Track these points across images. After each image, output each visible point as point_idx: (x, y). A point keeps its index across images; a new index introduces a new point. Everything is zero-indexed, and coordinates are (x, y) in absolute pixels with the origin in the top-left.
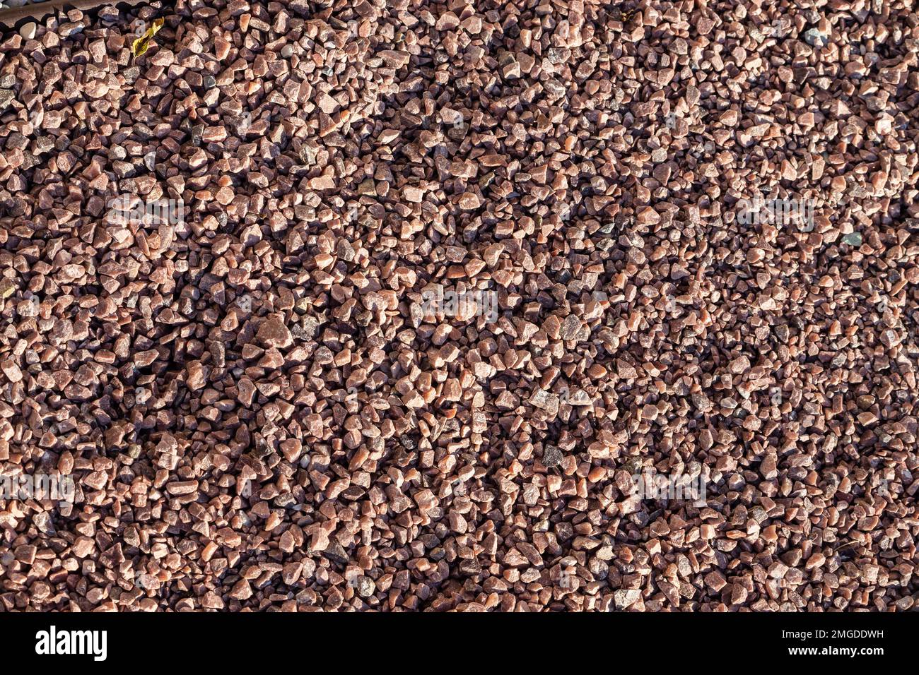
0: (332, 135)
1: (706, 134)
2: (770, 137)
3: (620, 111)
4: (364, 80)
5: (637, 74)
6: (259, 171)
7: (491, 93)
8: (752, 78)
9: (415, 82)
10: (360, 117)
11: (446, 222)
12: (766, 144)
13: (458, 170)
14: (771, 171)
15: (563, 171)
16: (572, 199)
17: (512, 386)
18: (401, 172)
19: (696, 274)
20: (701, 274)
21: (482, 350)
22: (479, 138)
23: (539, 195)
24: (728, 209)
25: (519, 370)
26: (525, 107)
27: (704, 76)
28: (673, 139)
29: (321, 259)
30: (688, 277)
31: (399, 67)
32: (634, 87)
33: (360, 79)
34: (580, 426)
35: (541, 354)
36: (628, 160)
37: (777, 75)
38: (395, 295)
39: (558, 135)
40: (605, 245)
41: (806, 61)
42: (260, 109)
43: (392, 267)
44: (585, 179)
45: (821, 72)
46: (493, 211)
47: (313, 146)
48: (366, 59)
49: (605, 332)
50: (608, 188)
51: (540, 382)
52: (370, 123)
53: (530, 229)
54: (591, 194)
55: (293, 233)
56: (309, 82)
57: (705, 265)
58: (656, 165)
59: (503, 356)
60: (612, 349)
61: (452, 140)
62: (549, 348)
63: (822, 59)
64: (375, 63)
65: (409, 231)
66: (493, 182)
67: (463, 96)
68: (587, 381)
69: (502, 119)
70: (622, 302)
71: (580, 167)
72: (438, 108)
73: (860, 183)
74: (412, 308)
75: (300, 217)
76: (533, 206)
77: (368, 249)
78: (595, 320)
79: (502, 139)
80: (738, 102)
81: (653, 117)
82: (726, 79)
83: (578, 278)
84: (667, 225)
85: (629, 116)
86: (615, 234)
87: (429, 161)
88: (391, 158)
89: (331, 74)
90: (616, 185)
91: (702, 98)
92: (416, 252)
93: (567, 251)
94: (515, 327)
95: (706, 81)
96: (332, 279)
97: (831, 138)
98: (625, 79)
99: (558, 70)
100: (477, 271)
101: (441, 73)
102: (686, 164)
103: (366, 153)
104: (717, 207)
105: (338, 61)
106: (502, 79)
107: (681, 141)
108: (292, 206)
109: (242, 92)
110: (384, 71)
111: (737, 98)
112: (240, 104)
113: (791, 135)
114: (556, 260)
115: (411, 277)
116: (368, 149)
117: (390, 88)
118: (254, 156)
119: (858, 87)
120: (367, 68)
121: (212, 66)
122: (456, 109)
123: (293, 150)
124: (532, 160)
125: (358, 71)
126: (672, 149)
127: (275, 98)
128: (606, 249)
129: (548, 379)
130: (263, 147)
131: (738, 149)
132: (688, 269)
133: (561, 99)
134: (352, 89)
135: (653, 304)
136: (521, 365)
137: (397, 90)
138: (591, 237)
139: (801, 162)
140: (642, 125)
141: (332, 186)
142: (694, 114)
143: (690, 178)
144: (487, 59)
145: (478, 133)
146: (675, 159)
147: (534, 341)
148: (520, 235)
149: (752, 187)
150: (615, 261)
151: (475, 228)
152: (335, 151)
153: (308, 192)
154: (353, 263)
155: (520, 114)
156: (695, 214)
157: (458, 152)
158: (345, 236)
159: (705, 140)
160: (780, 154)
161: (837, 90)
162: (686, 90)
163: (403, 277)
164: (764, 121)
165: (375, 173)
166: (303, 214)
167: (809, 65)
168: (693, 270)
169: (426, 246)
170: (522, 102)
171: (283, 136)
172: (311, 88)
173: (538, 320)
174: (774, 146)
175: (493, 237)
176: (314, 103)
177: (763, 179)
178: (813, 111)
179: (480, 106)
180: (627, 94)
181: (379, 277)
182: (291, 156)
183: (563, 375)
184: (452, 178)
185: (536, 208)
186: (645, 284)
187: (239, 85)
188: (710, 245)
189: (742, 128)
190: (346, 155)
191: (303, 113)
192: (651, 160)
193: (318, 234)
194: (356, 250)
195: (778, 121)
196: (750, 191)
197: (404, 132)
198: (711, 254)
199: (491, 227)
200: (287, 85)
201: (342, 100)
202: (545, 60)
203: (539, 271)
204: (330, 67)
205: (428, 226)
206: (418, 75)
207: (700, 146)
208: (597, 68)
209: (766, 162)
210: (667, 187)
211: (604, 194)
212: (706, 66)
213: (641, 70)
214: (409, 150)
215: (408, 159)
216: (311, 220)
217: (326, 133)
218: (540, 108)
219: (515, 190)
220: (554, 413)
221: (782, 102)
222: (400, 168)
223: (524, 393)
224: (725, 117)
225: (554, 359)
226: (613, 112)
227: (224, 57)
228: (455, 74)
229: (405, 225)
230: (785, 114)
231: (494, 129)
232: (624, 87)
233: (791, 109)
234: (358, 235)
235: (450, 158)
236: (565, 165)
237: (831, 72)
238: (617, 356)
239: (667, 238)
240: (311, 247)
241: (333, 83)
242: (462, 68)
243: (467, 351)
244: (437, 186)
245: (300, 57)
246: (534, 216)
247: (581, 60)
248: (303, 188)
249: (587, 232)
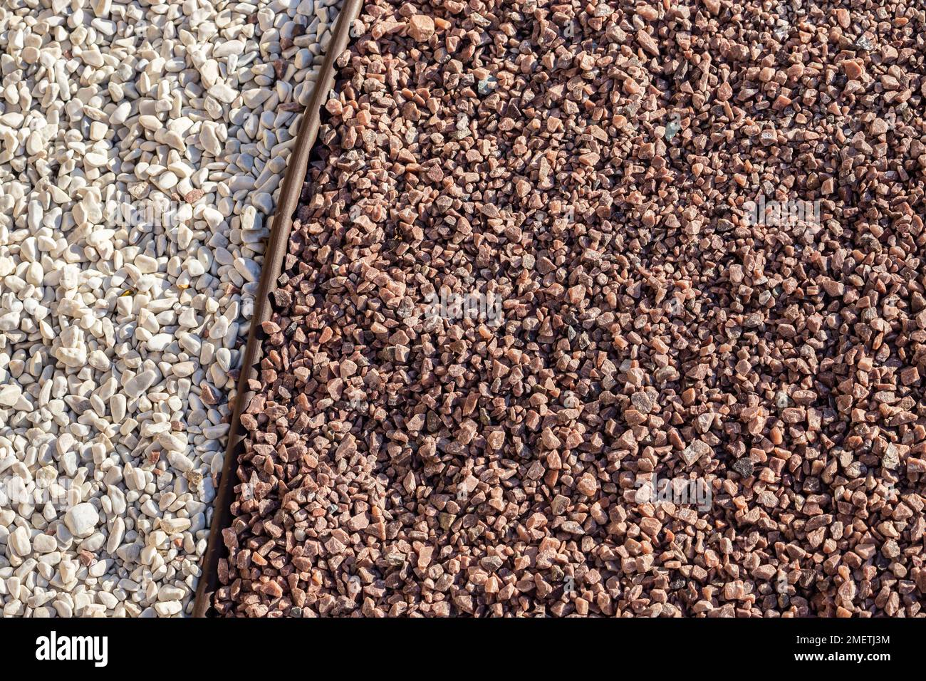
0: (388, 530)
1: (528, 214)
2: (555, 161)
3: (476, 278)
4: (353, 481)
5: (452, 249)
6: (391, 605)
7: (412, 379)
8: (498, 154)
9: (374, 439)
10: (383, 499)
11: (505, 467)
12: (559, 168)
13: (466, 437)
14: (583, 173)
15: (506, 349)
16: (533, 352)
17: (669, 474)
18: (446, 485)
19: (642, 276)
20: (645, 272)
21: (628, 486)
22: (447, 407)
23: (517, 378)
24: (600, 225)
25: (659, 462)
26: (437, 356)
27: (478, 194)
28: (520, 243)
29: (490, 587)
30: (643, 284)
31: (356, 447)
32: (461, 257)
33: (350, 485)
34: (729, 432)
35: (654, 437)
36: (521, 290)
37: (504, 132)
38: (548, 539)
39: (474, 339)
40: (584, 341)
41: (503, 102)
42: (339, 581)
43: (524, 530)
44: (520, 333)
45: (519, 94)
46: (514, 423)
47: (390, 550)
48: (337, 472)
49: (658, 375)
50: (537, 317)
51: (676, 449)
52: (392, 493)
53: (543, 399)
54: (535, 334)
55: (457, 601)
56: (334, 528)
57: (638, 265)
58: (535, 268)
59: (642, 470)
60: (675, 375)
61: (438, 431)
62: (651, 428)
63: (508, 88)
64: (343, 466)
65: (498, 502)
66: (489, 412)
67: (404, 404)
68: (693, 409)
69: (439, 380)
70: (639, 349)
71: (509, 333)
72: (405, 430)
73: (627, 103)
74: (565, 529)
75: (446, 589)
76: (524, 387)
77: (499, 543)
78: (645, 378)
79: (456, 388)
80: (513, 175)
81: (494, 252)
82: (488, 176)
83: (603, 377)
84: (591, 282)
85: (484, 272)
86: (579, 329)
87: (447, 458)
88: (430, 489)
89: (336, 507)
90: (538, 310)
91: (496, 204)
92: (520, 504)
93: (575, 376)
94: (620, 449)
95: (483, 194)
96: (511, 585)
97: (578, 110)
98: (451, 261)
99: (418, 314)
100: (559, 460)
101: (376, 414)
102: (546, 242)
103: (416, 507)
104: (593, 232)
105: (328, 496)
106: (405, 364)
107: (525, 238)
108: (434, 592)
109: (317, 589)
110: (353, 461)
111: (509, 174)
112: (327, 595)
113: (560, 143)
114: (579, 388)
115: (539, 518)
116: (413, 505)
117: (370, 463)
118: (376, 604)
119: (545, 69)
120: (344, 474)
121: (284, 604)
122: (412, 415)
123: (386, 568)
124: (485, 370)
125: (343, 483)
126: (528, 249)
127: (335, 563)
128: (588, 343)
129: (678, 442)
130: (372, 593)
131: (552, 193)
132: (636, 281)
133: (444, 323)
134: (357, 495)
135: (653, 324)
136: (656, 459)
137: (374, 457)
138: (572, 351)
139: (587, 145)
140: (497, 265)
141: (431, 549)
142: (507, 216)
143: (559, 244)
144: (382, 370)
145: (441, 405)
146: (538, 249)
147: (640, 439)
148: (544, 410)
149: (590, 196)
150: (602, 340)
151: (522, 445)
152: (403, 534)
153: (427, 572)
154: (505, 562)
155: (441, 363)
156: (592, 254)
157: (450, 430)
158: (479, 558)
159: (532, 217)
160: (572, 159)
161: (540, 89)
162: (483, 215)
163: (535, 525)
164: (539, 161)
165: (436, 508)
166: (443, 585)
167: (508, 101)
168: (638, 277)
169: (518, 493)
170: (432, 356)
171: (370, 572)
172: (340, 530)
173: (624, 427)
174: (564, 161)
175: (535, 433)
176: (354, 532)
177: (587, 184)
178: (549, 115)
179: (420, 393)
180: (465, 266)
181: (527, 545)
182: (390, 572)
183: (679, 427)
184: (470, 445)
185: (527, 386)
186: (632, 323)
187: (310, 589)
188: (624, 253)
189: (536, 182)
190: (410, 526)
191: (359, 546)
192: (529, 271)
193: (467, 580)
194: (495, 554)
195: (544, 148)
196: (592, 199)
197: (412, 468)
198: (632, 256)
199: (526, 431)
200: (329, 549)
201: (361, 507)
202: (405, 321)
203: (582, 407)
204: (330, 505)
205: (502, 484)
206: (370, 434)
207: (536, 223)
208: (431, 280)
209: (574, 174)
210: (558, 267)
211: (541, 324)
212: (470, 188)
213: (450, 245)
214: (429, 471)
215: (437, 475)
216: (453, 581)
217: (384, 534)
218: (444, 343)
219: (504, 396)
220: (708, 449)
221: (529, 138)
222: (441, 485)
223: (680, 467)
224: (520, 191)
225: (662, 428)
226: (475, 284)
227: (281, 590)
228: (382, 402)
229: (492, 503)
230: (539, 140)
231: (444, 391)
232: (458, 265)
233: (538, 133)
234: (483, 547)
235: (452, 439)
236: (501, 344)
237: (522, 85)
238: (683, 374)
239: (602, 287)
240: (475, 590)
241: (344, 509)
242: (380, 394)
243: (623, 499)
244: (472, 461)
245: (310, 527)
246: (533, 390)
247: (419, 292)
248: (422, 575)
249: (567, 352)
